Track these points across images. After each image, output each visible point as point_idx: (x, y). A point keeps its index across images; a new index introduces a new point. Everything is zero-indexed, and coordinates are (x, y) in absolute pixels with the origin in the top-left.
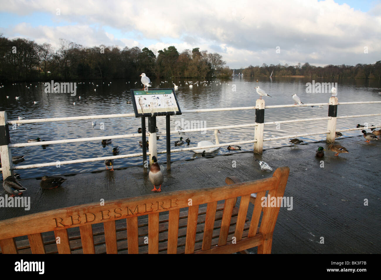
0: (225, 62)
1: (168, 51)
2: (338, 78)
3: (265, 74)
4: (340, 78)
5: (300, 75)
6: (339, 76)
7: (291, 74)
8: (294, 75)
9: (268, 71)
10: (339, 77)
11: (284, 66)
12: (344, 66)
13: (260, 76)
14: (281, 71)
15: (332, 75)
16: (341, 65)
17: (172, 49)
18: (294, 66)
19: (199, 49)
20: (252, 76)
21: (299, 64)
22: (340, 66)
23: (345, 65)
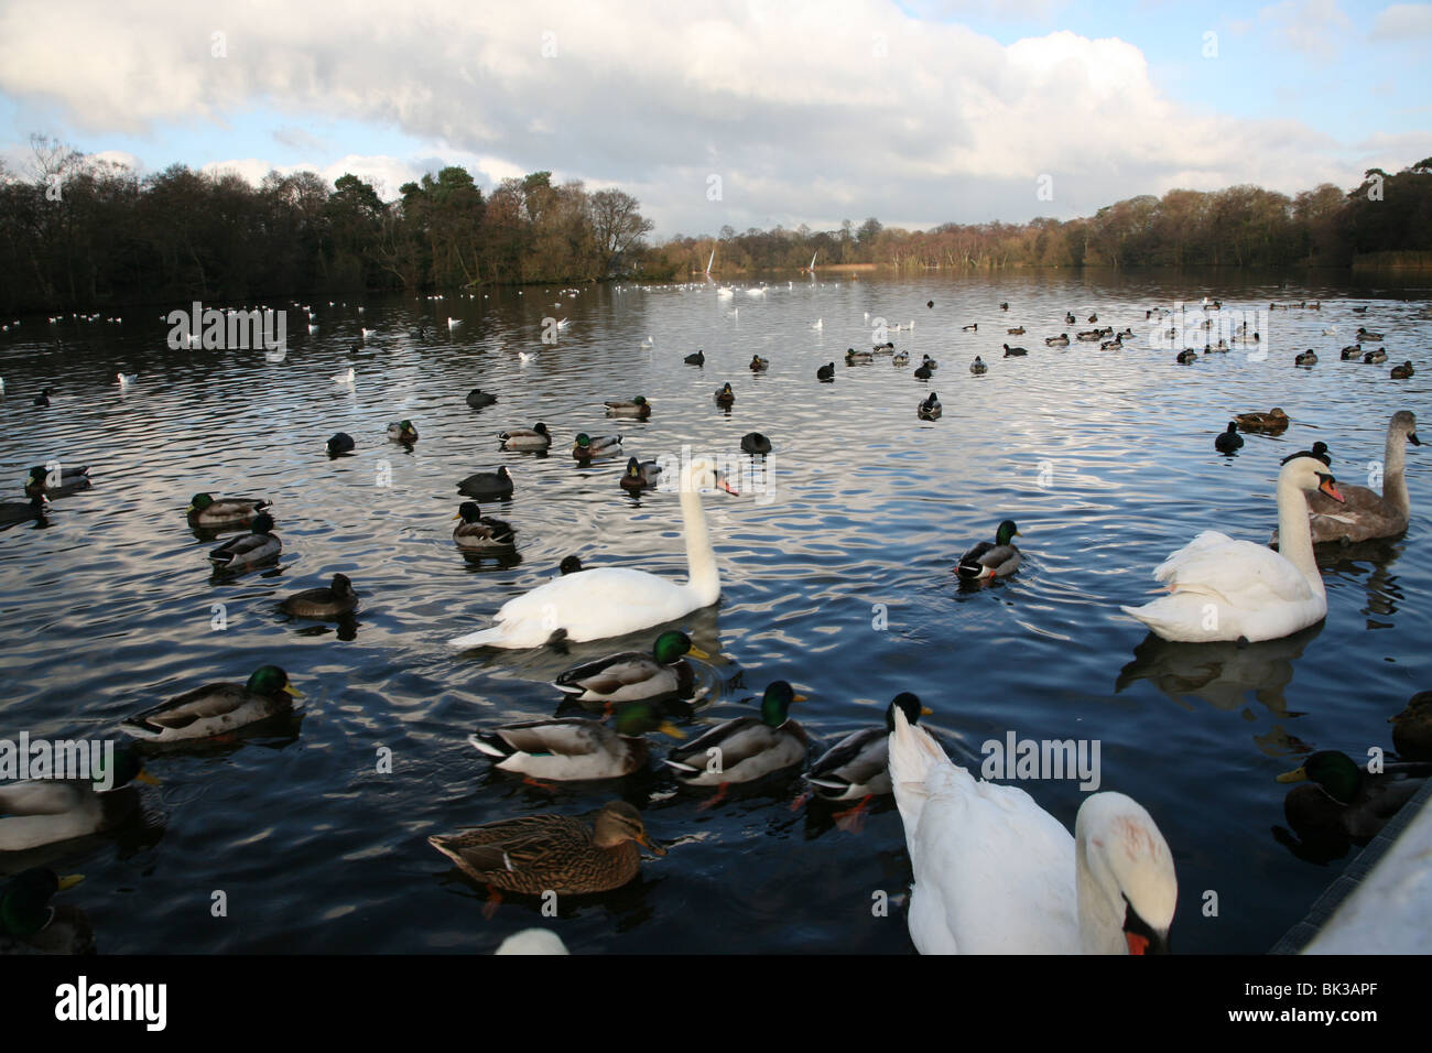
0: (648, 221)
1: (441, 186)
2: (987, 266)
3: (739, 264)
4: (995, 266)
5: (858, 263)
6: (991, 259)
7: (828, 259)
8: (838, 263)
9: (748, 253)
10: (992, 264)
11: (796, 234)
12: (996, 225)
13: (723, 271)
14: (791, 252)
15: (970, 258)
16: (989, 223)
17: (456, 179)
18: (832, 232)
19: (549, 175)
20: (694, 273)
21: (847, 222)
22: (986, 226)
23: (1001, 222)
